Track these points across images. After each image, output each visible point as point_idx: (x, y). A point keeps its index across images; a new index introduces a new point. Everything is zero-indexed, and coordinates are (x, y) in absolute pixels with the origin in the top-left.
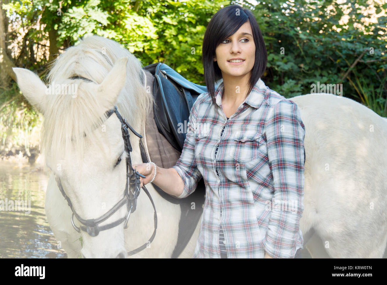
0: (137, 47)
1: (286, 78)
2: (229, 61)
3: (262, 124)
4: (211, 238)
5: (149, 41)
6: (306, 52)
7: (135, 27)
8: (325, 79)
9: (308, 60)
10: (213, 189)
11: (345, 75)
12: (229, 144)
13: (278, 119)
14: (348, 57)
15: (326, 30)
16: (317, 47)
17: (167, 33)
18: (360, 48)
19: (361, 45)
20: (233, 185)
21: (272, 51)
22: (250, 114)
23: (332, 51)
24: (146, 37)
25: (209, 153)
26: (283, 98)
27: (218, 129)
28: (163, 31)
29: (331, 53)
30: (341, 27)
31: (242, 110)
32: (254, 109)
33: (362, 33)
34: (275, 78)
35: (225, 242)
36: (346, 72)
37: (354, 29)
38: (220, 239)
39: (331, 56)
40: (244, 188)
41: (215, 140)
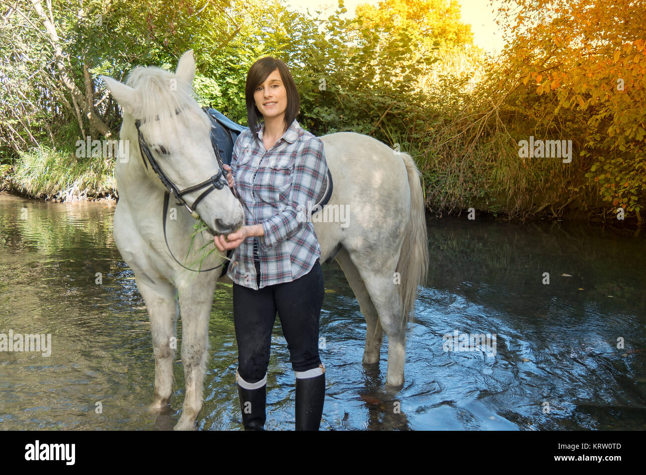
0: (205, 103)
1: (329, 127)
2: (264, 105)
3: (294, 155)
4: (247, 250)
5: (214, 98)
6: (345, 105)
7: (202, 87)
8: (361, 127)
9: (347, 112)
10: (249, 208)
11: (377, 124)
12: (266, 171)
13: (306, 151)
14: (380, 108)
15: (361, 87)
16: (354, 100)
17: (230, 91)
18: (389, 101)
19: (390, 99)
20: (267, 205)
21: (317, 105)
22: (286, 148)
23: (367, 104)
24: (212, 95)
25: (249, 178)
26: (314, 136)
27: (257, 159)
28: (227, 90)
29: (366, 106)
30: (373, 84)
31: (279, 145)
32: (289, 144)
33: (390, 89)
34: (321, 127)
35: (258, 253)
36: (378, 121)
37: (384, 85)
38: (254, 250)
39: (366, 108)
40: (276, 208)
41: (253, 167)
